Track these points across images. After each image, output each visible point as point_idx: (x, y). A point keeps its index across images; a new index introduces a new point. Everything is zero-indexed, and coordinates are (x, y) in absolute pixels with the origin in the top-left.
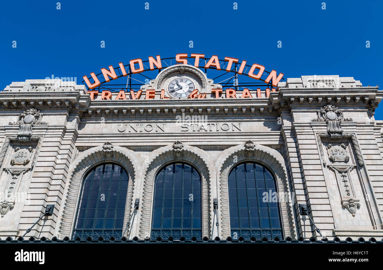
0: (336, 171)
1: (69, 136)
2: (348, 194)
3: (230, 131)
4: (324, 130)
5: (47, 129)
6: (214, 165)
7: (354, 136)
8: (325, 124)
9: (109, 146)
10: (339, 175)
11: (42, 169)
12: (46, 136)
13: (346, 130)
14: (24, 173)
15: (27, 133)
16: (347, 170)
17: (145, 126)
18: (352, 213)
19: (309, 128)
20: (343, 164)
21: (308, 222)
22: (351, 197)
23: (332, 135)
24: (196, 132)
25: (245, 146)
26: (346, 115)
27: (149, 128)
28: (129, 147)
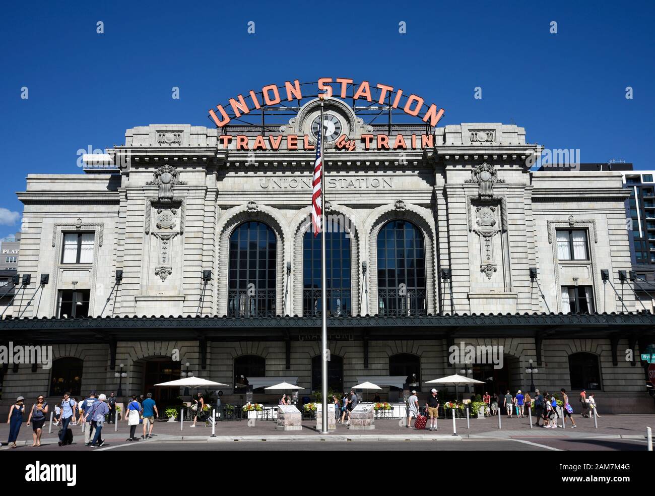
0: (480, 235)
1: (211, 196)
2: (488, 259)
3: (381, 188)
4: (475, 192)
5: (188, 190)
6: (364, 226)
7: (504, 199)
8: (477, 186)
9: (253, 206)
10: (483, 239)
11: (192, 235)
12: (188, 198)
13: (497, 193)
14: (173, 238)
15: (168, 194)
16: (491, 234)
17: (290, 180)
18: (488, 276)
19: (461, 190)
20: (489, 228)
21: (447, 285)
22: (491, 262)
23: (482, 198)
24: (345, 189)
25: (396, 206)
26: (500, 175)
27: (294, 184)
28: (274, 206)
